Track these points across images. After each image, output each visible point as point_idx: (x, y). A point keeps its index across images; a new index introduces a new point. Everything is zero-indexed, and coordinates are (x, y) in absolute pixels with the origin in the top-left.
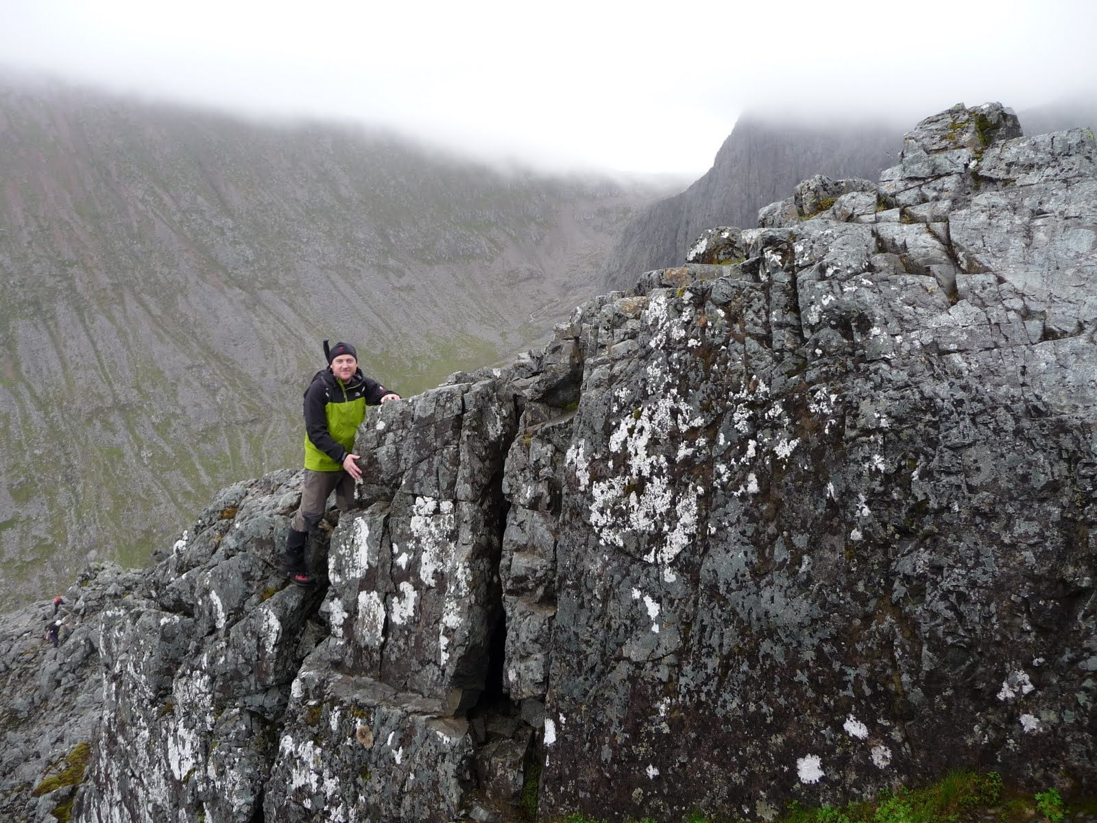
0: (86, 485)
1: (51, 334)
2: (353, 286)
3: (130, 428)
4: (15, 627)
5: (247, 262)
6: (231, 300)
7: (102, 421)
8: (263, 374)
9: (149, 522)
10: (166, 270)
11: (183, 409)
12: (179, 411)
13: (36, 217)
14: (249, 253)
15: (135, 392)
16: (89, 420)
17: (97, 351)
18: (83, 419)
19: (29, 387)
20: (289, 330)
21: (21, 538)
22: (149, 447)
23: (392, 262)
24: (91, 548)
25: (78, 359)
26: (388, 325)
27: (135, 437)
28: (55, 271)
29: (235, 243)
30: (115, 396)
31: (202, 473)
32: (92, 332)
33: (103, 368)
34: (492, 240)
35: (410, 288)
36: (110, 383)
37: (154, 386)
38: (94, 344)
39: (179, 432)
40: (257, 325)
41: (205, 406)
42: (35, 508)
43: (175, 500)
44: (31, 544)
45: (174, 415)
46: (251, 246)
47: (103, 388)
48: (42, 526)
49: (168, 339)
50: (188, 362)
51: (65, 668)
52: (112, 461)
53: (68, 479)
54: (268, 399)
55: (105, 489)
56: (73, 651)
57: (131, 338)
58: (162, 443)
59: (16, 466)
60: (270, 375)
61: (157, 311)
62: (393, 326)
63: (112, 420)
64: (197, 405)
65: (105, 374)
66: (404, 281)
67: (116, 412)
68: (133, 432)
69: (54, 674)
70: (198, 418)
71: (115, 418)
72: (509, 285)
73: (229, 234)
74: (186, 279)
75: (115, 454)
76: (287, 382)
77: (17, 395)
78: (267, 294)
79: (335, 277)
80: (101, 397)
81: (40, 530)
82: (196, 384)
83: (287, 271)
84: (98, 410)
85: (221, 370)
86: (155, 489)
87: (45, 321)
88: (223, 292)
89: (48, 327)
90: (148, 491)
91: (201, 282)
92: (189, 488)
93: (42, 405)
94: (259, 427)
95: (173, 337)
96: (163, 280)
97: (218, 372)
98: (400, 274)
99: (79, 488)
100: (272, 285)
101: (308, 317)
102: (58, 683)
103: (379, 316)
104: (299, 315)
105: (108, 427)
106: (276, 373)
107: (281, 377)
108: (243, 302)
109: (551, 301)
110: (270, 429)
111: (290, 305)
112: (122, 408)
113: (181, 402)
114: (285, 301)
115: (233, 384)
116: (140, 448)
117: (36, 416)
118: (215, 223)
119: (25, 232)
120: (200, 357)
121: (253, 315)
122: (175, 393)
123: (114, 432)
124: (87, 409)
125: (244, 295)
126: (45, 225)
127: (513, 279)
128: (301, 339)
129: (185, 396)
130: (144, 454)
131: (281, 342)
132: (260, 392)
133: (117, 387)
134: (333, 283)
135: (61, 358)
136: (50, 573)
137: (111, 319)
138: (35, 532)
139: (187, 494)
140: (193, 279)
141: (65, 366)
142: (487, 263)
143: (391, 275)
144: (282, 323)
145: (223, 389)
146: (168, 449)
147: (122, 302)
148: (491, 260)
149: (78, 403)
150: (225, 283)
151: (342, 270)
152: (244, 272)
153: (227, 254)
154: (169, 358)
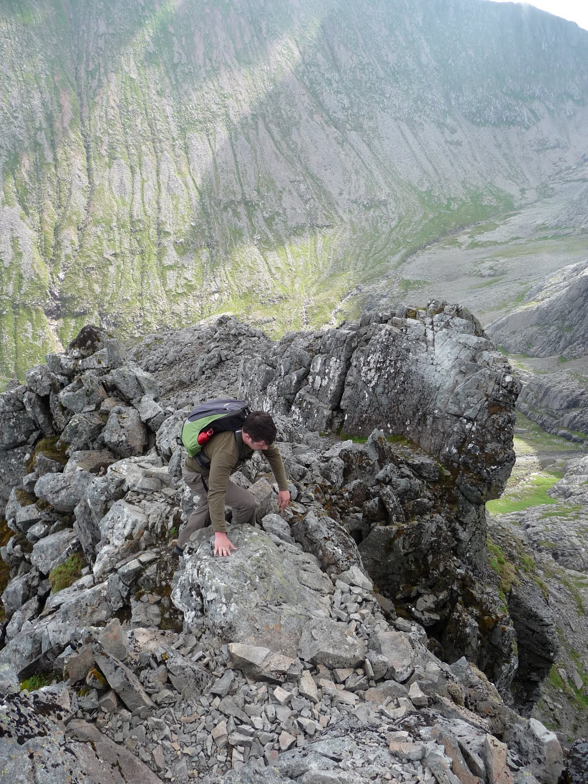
0: (218, 251)
2: (416, 136)
3: (250, 217)
4: (183, 339)
5: (344, 108)
6: (327, 136)
7: (233, 210)
8: (340, 194)
9: (252, 283)
10: (288, 108)
11: (285, 209)
12: (281, 211)
13: (210, 60)
14: (346, 102)
15: (256, 193)
16: (225, 208)
17: (236, 161)
18: (222, 206)
19: (193, 180)
20: (364, 163)
21: (177, 277)
22: (259, 232)
23: (449, 121)
24: (216, 292)
25: (224, 165)
26: (436, 171)
27: (252, 225)
28: (218, 100)
29: (338, 92)
30: (243, 194)
31: (290, 256)
32: (235, 147)
33: (238, 174)
34: (532, 111)
35: (459, 144)
36: (241, 185)
37: (268, 191)
38: (235, 155)
39: (279, 225)
40: (343, 157)
41: (299, 211)
42: (187, 260)
43: (270, 271)
44: (182, 282)
45: (278, 214)
46: (348, 96)
47: (237, 188)
48: (190, 272)
49: (282, 158)
50: (292, 177)
51: (207, 366)
52: (235, 238)
53: (208, 245)
54: (340, 212)
55: (229, 255)
56: (212, 359)
57: (258, 154)
58: (267, 231)
59: (179, 231)
60: (345, 195)
61: (278, 138)
62: (440, 172)
63: (239, 210)
64: (294, 209)
65: (239, 178)
66: (455, 137)
67: (243, 205)
68: (251, 220)
69: (202, 368)
70: (293, 218)
71: (241, 209)
72: (538, 151)
73: (335, 85)
74: (300, 116)
75: (238, 233)
77: (186, 184)
78: (353, 135)
79: (405, 127)
80: (234, 193)
81: (188, 275)
82: (295, 194)
83: (371, 118)
84: (232, 202)
85: (313, 186)
86: (258, 261)
87: (208, 136)
88: (323, 128)
89: (209, 140)
90: (254, 262)
91: (309, 119)
92: (280, 265)
93: (199, 193)
94: (331, 231)
95: (285, 157)
96: (285, 116)
97: (311, 188)
98: (453, 131)
99: (214, 252)
100: (358, 128)
101: (379, 156)
102: (204, 373)
103: (431, 162)
104: (373, 153)
105: (236, 214)
106: (349, 194)
107: (353, 198)
108: (336, 138)
109: (569, 168)
110: (338, 234)
111: (368, 145)
112: (247, 204)
113: (284, 205)
114: (365, 142)
115: (319, 198)
116: (254, 232)
117: (195, 200)
118: (327, 76)
119: (203, 70)
120: (300, 175)
121: (341, 149)
122: (280, 199)
123: (239, 219)
124: (225, 200)
125: (337, 134)
126: (216, 66)
127: (542, 146)
128: (371, 172)
129: (287, 201)
130: (255, 236)
131: (357, 172)
132: (336, 206)
133: (245, 188)
134: (402, 132)
135: (214, 163)
136: (192, 302)
137: (248, 139)
139: (278, 269)
140: (305, 116)
141: (216, 169)
142: (523, 130)
143: (447, 131)
144: (360, 158)
145: (312, 200)
146: (271, 236)
147: (257, 129)
148: (527, 128)
149: (220, 196)
150: (326, 122)
151: (410, 122)
152: (340, 115)
153: (330, 100)
154: (282, 173)
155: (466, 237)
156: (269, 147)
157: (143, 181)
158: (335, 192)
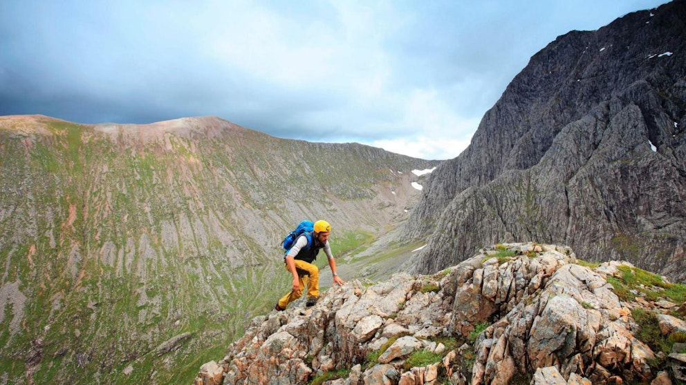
0: (180, 290)
1: (176, 227)
2: (309, 209)
3: (203, 266)
5: (263, 199)
6: (255, 214)
7: (192, 263)
8: (266, 245)
9: (205, 309)
10: (228, 201)
11: (228, 259)
12: (226, 260)
13: (177, 181)
14: (264, 195)
15: (208, 251)
16: (186, 262)
17: (194, 234)
18: (184, 262)
19: (163, 248)
21: (147, 314)
22: (211, 274)
23: (327, 200)
24: (177, 319)
25: (186, 237)
27: (206, 270)
28: (182, 201)
29: (258, 191)
30: (199, 252)
31: (233, 287)
32: (193, 226)
33: (195, 240)
34: (372, 190)
35: (335, 210)
36: (197, 247)
37: (217, 248)
38: (193, 231)
39: (225, 269)
40: (265, 224)
41: (238, 258)
42: (157, 300)
43: (219, 299)
44: (151, 316)
45: (224, 261)
46: (266, 192)
47: (194, 249)
48: (157, 309)
49: (225, 229)
50: (233, 239)
52: (193, 281)
53: (173, 288)
54: (266, 255)
55: (188, 293)
57: (209, 228)
58: (217, 273)
59: (151, 281)
60: (269, 245)
61: (222, 218)
63: (196, 263)
64: (235, 257)
65: (196, 243)
66: (332, 207)
67: (199, 259)
68: (204, 268)
70: (234, 263)
71: (198, 262)
72: (380, 209)
73: (256, 187)
74: (236, 205)
75: (195, 277)
76: (276, 248)
77: (157, 251)
78: (271, 212)
79: (301, 205)
80: (193, 252)
81: (156, 311)
82: (235, 248)
83: (281, 203)
84: (191, 258)
85: (247, 243)
86: (210, 293)
87: (174, 221)
88: (252, 211)
89: (175, 224)
90: (207, 294)
91: (242, 206)
92: (226, 293)
93: (167, 255)
94: (261, 267)
95: (227, 228)
96: (226, 206)
97: (245, 243)
98: (330, 204)
99: (177, 292)
100: (273, 208)
104: (284, 220)
105: (194, 265)
106: (272, 244)
108: (260, 215)
109: (400, 215)
110: (267, 268)
111: (281, 216)
112: (201, 257)
113: (228, 256)
114: (278, 215)
115: (252, 249)
116: (207, 275)
117: (164, 260)
118: (251, 183)
119: (172, 186)
120: (238, 237)
121: (264, 220)
122: (225, 252)
123: (196, 268)
124: (186, 257)
125: (260, 212)
126: (180, 183)
127: (382, 206)
128: (284, 230)
129: (230, 253)
130: (208, 278)
131: (275, 231)
132: (264, 252)
133: (200, 248)
134: (300, 208)
135: (179, 236)
136: (157, 330)
137: (202, 221)
138: (155, 311)
139: (225, 296)
140: (239, 205)
141: (179, 239)
142: (370, 200)
143: (327, 205)
145: (247, 251)
146: (219, 276)
147: (208, 214)
148: (372, 199)
149: (182, 255)
150: (253, 207)
151: (304, 202)
152: (261, 202)
153: (254, 195)
154: (225, 237)
155: (349, 257)
156: (216, 224)
157: (125, 253)
158: (261, 243)
